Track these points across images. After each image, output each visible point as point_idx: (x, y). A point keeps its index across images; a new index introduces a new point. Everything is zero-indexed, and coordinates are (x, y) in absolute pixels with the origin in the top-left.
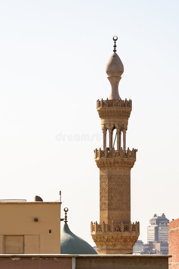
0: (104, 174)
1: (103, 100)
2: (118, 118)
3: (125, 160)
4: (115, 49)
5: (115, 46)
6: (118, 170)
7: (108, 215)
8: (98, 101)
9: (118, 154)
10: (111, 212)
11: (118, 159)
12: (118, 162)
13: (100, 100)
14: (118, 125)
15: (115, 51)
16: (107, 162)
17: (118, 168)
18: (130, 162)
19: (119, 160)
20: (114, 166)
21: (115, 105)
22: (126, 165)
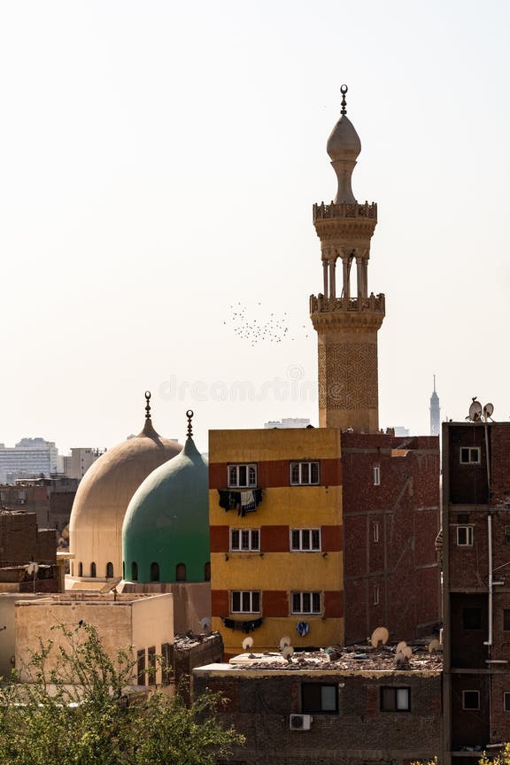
0: (322, 343)
1: (325, 204)
2: (343, 238)
3: (352, 316)
4: (344, 108)
5: (344, 104)
6: (342, 333)
7: (327, 418)
8: (315, 206)
9: (338, 306)
10: (332, 412)
11: (340, 314)
12: (339, 320)
13: (319, 205)
14: (344, 252)
15: (344, 112)
16: (322, 321)
17: (342, 331)
18: (366, 319)
19: (342, 317)
20: (335, 328)
21: (334, 216)
22: (356, 324)
